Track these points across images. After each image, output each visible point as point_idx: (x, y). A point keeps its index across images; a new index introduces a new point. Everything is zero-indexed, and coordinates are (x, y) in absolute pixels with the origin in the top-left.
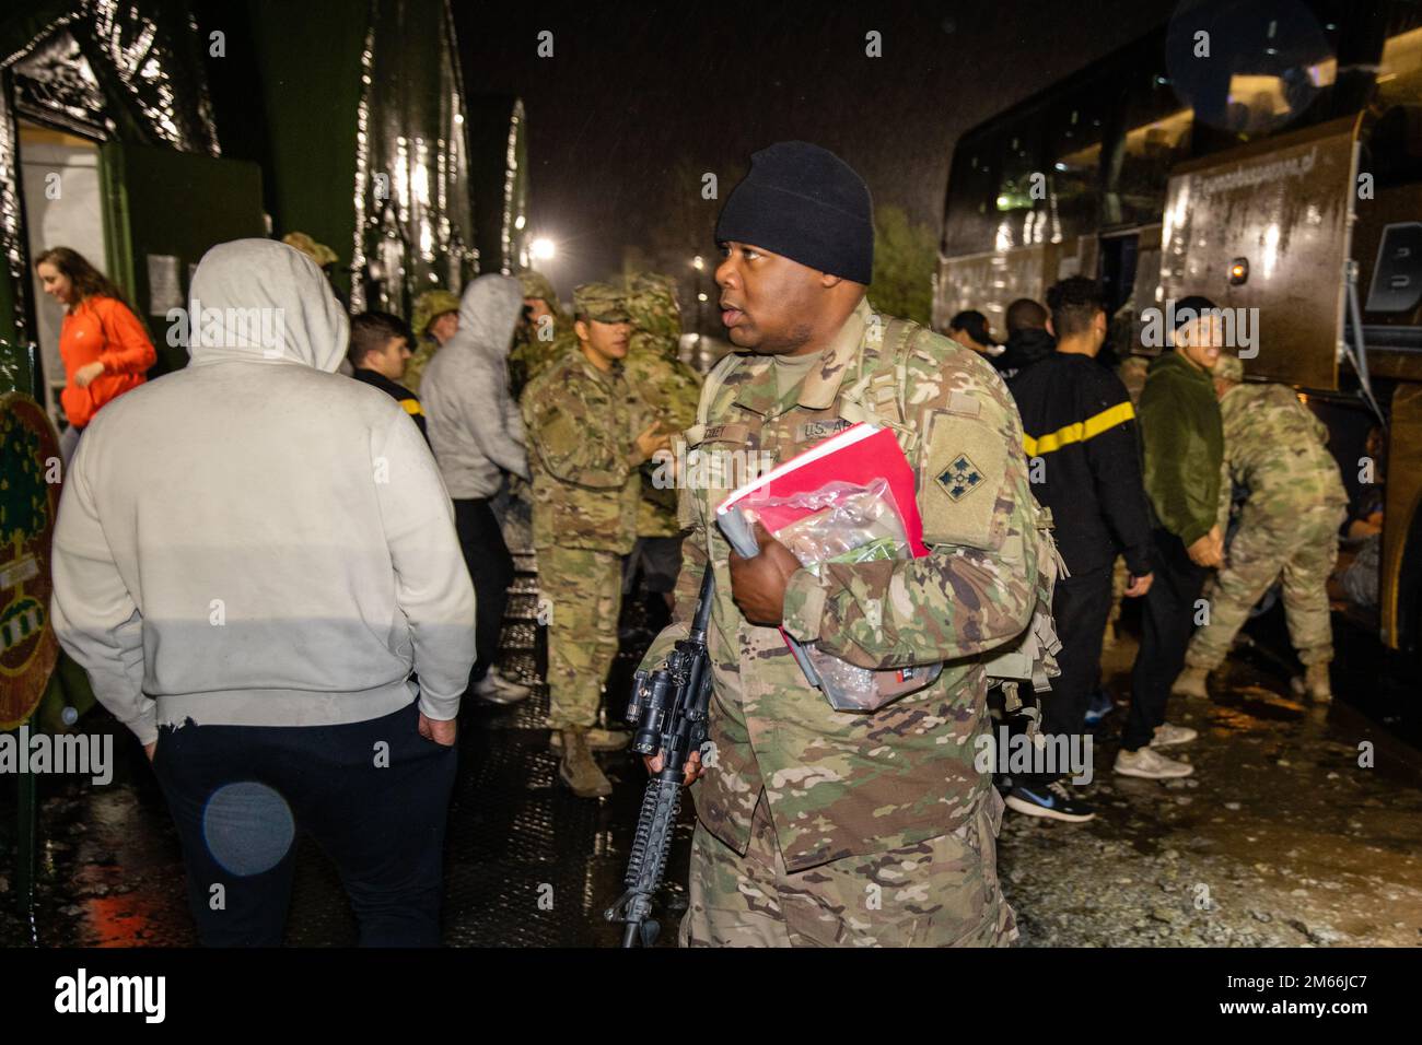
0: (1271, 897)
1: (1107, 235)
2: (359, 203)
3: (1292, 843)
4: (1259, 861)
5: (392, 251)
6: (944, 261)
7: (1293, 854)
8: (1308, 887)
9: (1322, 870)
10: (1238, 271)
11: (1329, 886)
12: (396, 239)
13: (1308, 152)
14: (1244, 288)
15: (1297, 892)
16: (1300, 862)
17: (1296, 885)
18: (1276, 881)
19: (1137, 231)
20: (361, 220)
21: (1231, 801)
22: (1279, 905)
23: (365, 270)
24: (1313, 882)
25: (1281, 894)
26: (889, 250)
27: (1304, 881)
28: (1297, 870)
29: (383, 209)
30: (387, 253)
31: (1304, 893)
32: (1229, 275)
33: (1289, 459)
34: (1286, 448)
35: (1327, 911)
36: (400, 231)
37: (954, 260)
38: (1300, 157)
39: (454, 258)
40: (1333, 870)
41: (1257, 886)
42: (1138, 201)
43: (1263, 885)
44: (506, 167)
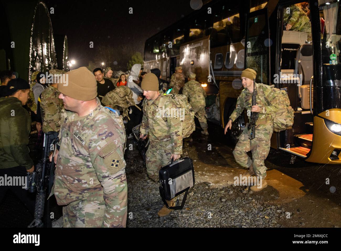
0: (201, 178)
1: (171, 57)
2: (30, 56)
3: (205, 167)
4: (199, 171)
5: (38, 65)
6: (144, 62)
7: (205, 169)
8: (208, 175)
9: (210, 171)
10: (192, 63)
11: (212, 174)
12: (39, 62)
13: (202, 42)
14: (193, 66)
15: (206, 176)
16: (207, 170)
17: (206, 175)
18: (202, 175)
19: (176, 56)
20: (31, 59)
21: (195, 160)
22: (202, 179)
23: (32, 69)
24: (209, 174)
25: (203, 177)
26: (138, 60)
27: (207, 174)
28: (206, 172)
29: (36, 56)
30: (37, 65)
31: (207, 176)
32: (191, 63)
33: (197, 97)
34: (197, 95)
35: (211, 180)
36: (40, 61)
37: (146, 62)
38: (201, 43)
39: (52, 65)
40: (213, 171)
41: (199, 176)
42: (176, 51)
43: (200, 176)
44: (63, 48)
